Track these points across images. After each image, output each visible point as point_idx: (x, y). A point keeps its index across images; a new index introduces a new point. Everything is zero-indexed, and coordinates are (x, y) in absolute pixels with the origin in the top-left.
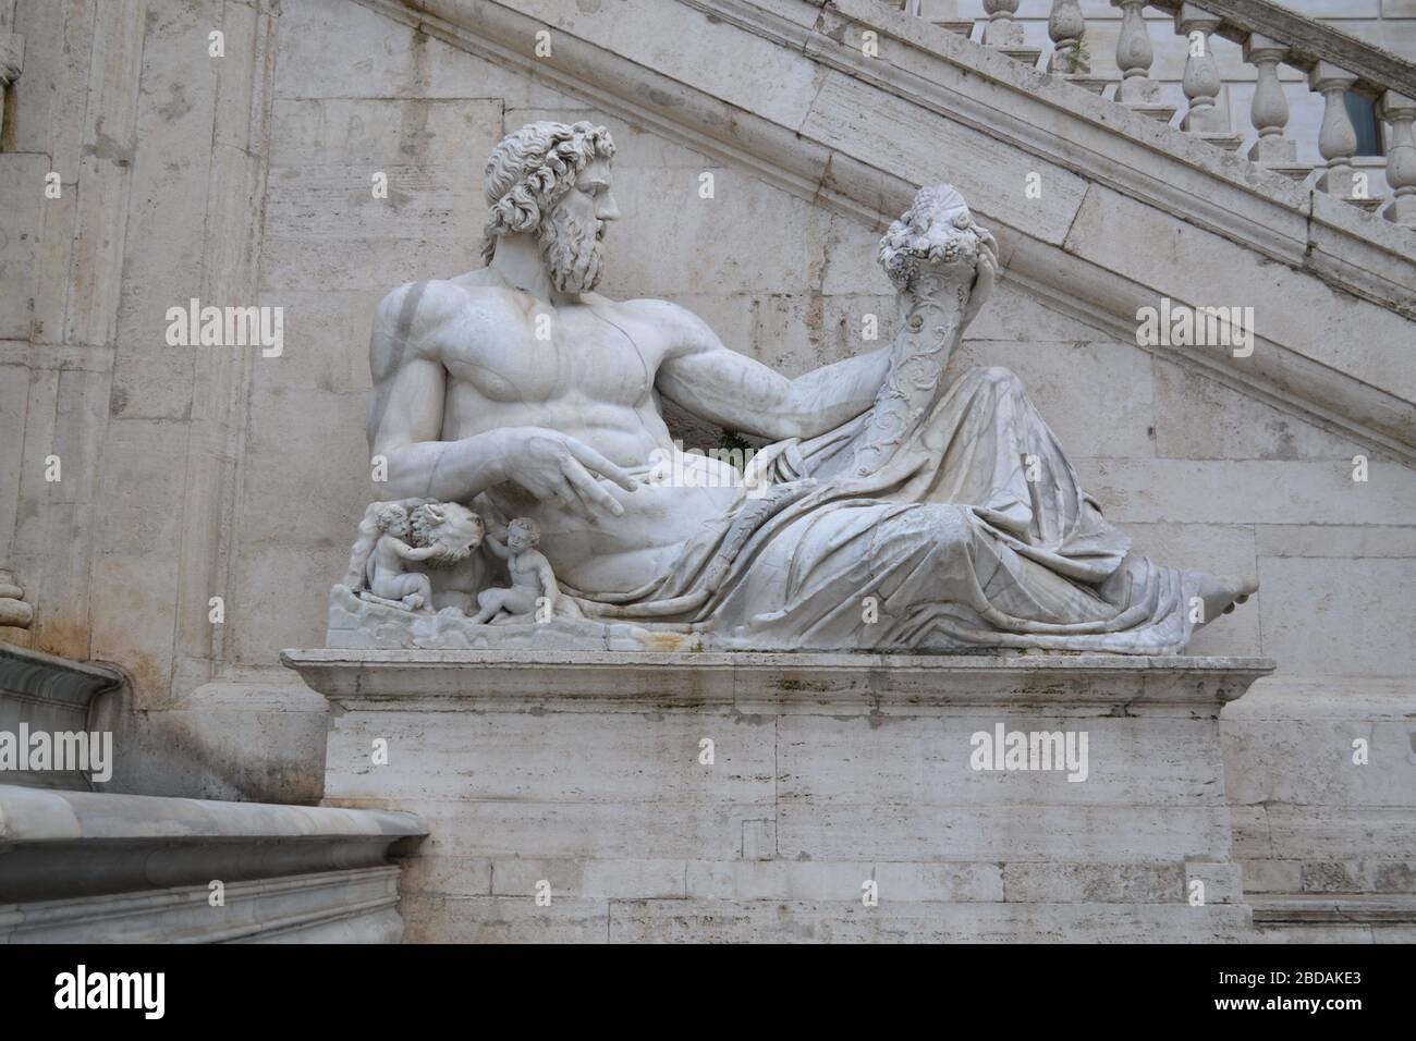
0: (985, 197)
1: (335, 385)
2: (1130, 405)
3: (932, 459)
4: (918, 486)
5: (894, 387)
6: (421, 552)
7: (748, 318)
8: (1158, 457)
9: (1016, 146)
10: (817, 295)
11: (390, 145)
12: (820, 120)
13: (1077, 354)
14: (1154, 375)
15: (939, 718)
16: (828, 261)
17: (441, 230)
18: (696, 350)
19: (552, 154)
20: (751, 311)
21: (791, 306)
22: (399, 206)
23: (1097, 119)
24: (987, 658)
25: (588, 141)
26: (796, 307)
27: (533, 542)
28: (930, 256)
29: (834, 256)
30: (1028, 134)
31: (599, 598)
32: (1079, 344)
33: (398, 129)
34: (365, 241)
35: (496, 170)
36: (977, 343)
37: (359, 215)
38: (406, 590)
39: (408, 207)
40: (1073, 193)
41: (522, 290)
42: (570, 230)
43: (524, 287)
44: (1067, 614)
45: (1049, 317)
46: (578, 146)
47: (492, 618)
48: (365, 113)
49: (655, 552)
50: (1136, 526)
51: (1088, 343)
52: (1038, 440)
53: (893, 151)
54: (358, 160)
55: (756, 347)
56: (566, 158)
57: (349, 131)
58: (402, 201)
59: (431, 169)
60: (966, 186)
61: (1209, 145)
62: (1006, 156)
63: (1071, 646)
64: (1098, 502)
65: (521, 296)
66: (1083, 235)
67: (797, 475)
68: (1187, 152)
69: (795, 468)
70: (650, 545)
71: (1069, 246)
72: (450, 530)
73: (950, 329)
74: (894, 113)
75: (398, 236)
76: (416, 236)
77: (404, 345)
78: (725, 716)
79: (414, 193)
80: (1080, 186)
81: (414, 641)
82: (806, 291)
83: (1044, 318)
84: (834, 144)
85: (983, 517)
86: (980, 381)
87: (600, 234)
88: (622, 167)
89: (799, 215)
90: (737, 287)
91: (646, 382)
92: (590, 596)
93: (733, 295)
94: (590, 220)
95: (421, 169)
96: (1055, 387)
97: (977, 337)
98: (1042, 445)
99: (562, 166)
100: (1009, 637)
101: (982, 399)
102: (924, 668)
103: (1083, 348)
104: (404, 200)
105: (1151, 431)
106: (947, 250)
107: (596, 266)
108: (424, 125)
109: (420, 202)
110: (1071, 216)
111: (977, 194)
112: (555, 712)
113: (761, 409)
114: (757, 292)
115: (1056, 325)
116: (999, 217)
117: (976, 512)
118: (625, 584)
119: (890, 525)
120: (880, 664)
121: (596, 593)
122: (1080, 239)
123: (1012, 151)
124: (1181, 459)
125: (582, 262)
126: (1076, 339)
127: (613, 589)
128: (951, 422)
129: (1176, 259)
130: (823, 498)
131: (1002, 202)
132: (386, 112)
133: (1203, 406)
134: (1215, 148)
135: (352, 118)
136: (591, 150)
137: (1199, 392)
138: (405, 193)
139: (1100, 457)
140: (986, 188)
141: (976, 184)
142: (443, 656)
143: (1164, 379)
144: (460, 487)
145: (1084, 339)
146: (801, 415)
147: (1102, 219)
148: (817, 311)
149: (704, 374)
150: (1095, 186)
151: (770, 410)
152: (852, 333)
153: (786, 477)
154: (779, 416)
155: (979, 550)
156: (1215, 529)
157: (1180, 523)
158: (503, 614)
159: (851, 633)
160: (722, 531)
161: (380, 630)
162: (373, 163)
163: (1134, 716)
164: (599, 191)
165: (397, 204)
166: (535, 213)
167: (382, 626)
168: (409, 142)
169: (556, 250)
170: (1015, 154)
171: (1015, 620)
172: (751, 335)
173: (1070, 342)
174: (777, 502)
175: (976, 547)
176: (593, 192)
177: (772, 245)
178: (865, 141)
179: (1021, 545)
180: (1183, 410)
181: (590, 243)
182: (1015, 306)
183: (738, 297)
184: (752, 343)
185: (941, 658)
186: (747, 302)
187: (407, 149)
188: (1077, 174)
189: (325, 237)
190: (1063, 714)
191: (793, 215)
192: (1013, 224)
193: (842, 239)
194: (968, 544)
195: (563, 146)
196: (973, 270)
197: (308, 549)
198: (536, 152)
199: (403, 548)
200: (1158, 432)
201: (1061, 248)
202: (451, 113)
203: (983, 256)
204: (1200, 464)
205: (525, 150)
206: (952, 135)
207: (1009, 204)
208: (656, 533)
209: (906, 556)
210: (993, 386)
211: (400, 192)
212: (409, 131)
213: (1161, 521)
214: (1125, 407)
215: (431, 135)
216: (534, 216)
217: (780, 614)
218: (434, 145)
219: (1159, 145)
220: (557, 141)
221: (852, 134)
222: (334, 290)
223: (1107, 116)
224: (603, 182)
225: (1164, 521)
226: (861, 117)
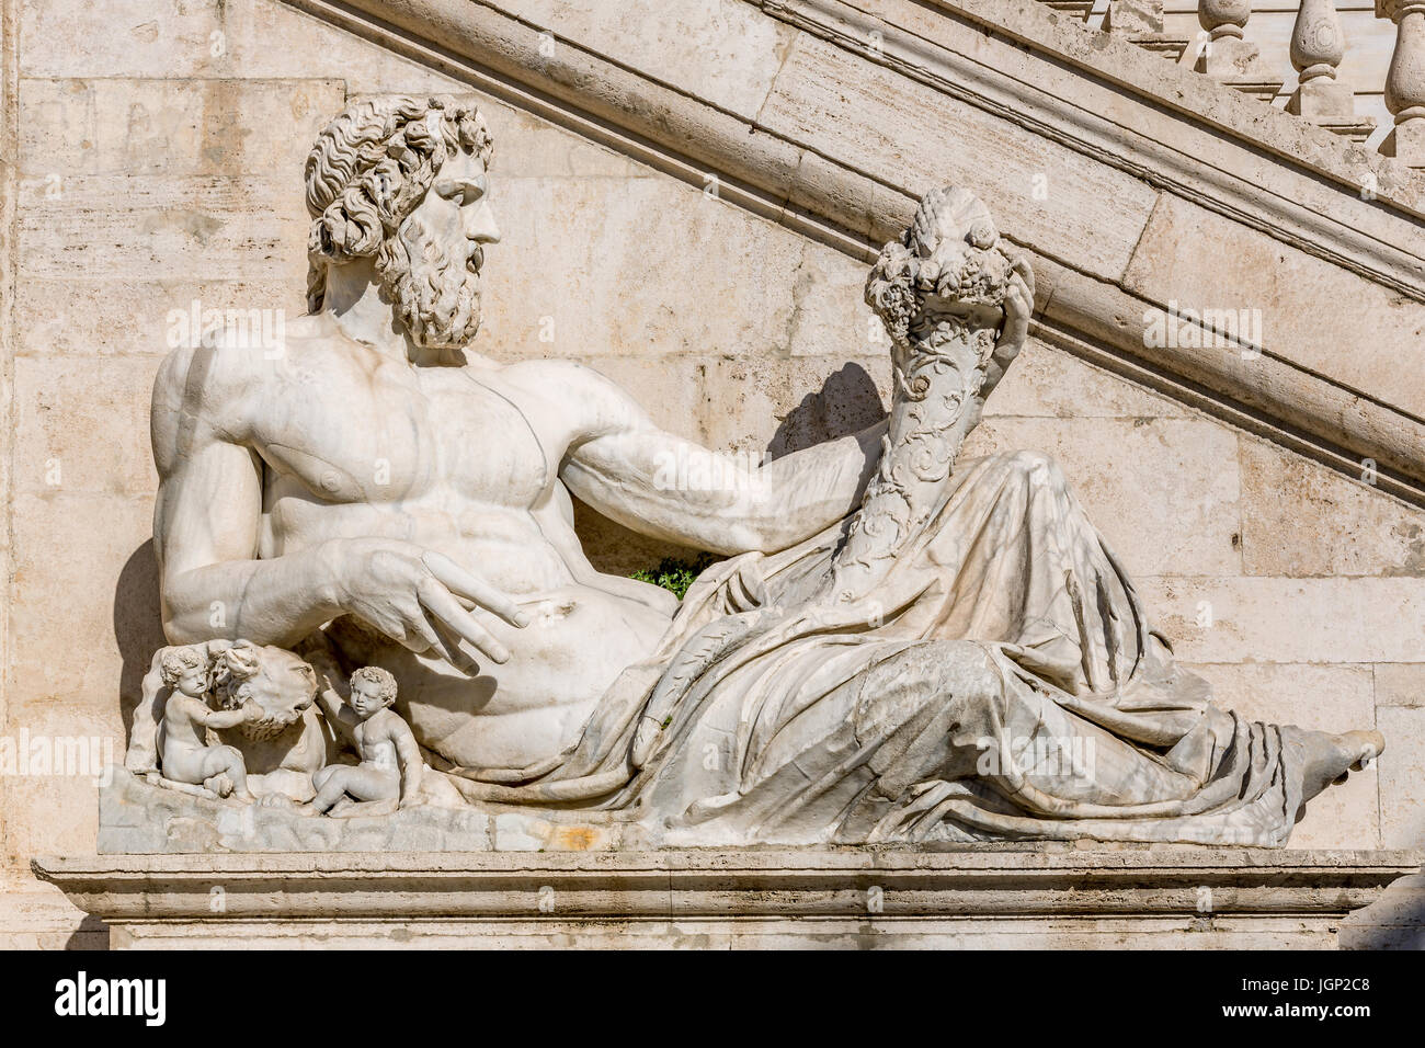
0: (1013, 214)
1: (128, 486)
2: (1209, 502)
3: (941, 578)
4: (923, 618)
5: (890, 478)
6: (228, 718)
7: (691, 389)
8: (1244, 573)
9: (1058, 139)
10: (785, 355)
11: (188, 145)
12: (786, 106)
13: (1136, 435)
14: (1241, 462)
15: (953, 936)
16: (798, 308)
17: (266, 268)
18: (615, 430)
19: (397, 140)
20: (695, 380)
21: (749, 372)
22: (205, 234)
23: (1171, 98)
24: (1020, 856)
25: (448, 120)
26: (755, 374)
27: (386, 700)
28: (939, 288)
29: (807, 303)
30: (1075, 122)
31: (483, 776)
32: (1140, 421)
33: (199, 124)
34: (159, 284)
35: (318, 168)
36: (1003, 421)
37: (149, 248)
38: (209, 770)
39: (218, 235)
40: (1138, 208)
41: (365, 343)
42: (428, 253)
43: (368, 340)
44: (1130, 791)
45: (1100, 383)
46: (434, 128)
47: (331, 807)
48: (152, 100)
49: (560, 712)
50: (1212, 667)
51: (1152, 419)
52: (1087, 552)
53: (886, 149)
54: (145, 167)
55: (703, 430)
56: (415, 144)
57: (130, 126)
58: (208, 226)
59: (248, 181)
60: (989, 197)
61: (1326, 133)
62: (1043, 153)
63: (1136, 836)
64: (1168, 637)
65: (362, 352)
66: (1149, 266)
67: (756, 603)
68: (1297, 144)
69: (753, 592)
70: (552, 703)
71: (1129, 283)
72: (267, 686)
73: (967, 394)
74: (887, 92)
75: (207, 277)
76: (230, 277)
77: (194, 421)
78: (660, 937)
79: (225, 215)
80: (1145, 194)
81: (221, 842)
82: (770, 352)
83: (1093, 386)
84: (804, 138)
85: (1015, 658)
86: (1008, 470)
87: (474, 263)
88: (514, 177)
89: (759, 243)
90: (673, 346)
91: (545, 475)
92: (472, 774)
93: (668, 357)
94: (457, 241)
95: (234, 181)
96: (1107, 481)
97: (1001, 413)
98: (1092, 557)
99: (411, 156)
100: (1049, 826)
101: (1010, 495)
102: (933, 869)
103: (1146, 426)
104: (212, 225)
105: (1235, 539)
106: (964, 279)
107: (467, 306)
108: (234, 117)
109: (235, 227)
110: (1133, 240)
111: (1002, 210)
112: (425, 935)
113: (708, 512)
114: (702, 353)
115: (1111, 395)
116: (1034, 242)
117: (1005, 651)
118: (521, 755)
119: (884, 672)
120: (872, 866)
121: (481, 769)
122: (1146, 272)
123: (1052, 147)
124: (1275, 576)
125: (447, 301)
126: (1136, 414)
127: (505, 764)
128: (968, 528)
129: (1277, 299)
130: (791, 634)
131: (1038, 221)
132: (181, 99)
133: (1306, 503)
134: (1335, 138)
135: (133, 107)
136: (452, 133)
137: (1302, 486)
138: (213, 215)
139: (1167, 576)
140: (1016, 201)
141: (1002, 196)
142: (261, 862)
143: (1255, 468)
144: (281, 624)
145: (1147, 414)
146: (762, 520)
147: (1176, 244)
148: (785, 380)
149: (628, 464)
150: (1167, 196)
151: (720, 513)
152: (832, 408)
153: (740, 605)
154: (732, 521)
155: (1011, 704)
156: (1321, 671)
157: (1274, 663)
158: (349, 801)
159: (833, 821)
160: (651, 682)
161: (173, 826)
162: (165, 172)
163: (1222, 930)
164: (468, 195)
165: (202, 231)
166: (374, 227)
167: (175, 821)
168: (214, 141)
169: (409, 283)
170: (1057, 152)
171: (1058, 802)
172: (695, 413)
173: (1129, 418)
174: (726, 641)
175: (1007, 702)
176: (460, 197)
177: (722, 288)
178: (848, 134)
179: (1066, 698)
180: (1280, 510)
181: (457, 272)
182: (1053, 370)
183: (677, 359)
184: (696, 423)
185: (956, 855)
186: (689, 368)
187: (210, 153)
188: (1142, 178)
189: (103, 278)
190: (1124, 929)
191: (751, 244)
192: (1052, 251)
193: (816, 277)
194: (996, 698)
195: (411, 127)
196: (1000, 309)
197: (102, 712)
198: (375, 138)
199: (201, 711)
200: (1246, 541)
201: (1117, 284)
202: (270, 99)
203: (1013, 291)
204: (1301, 583)
205: (357, 133)
206: (967, 124)
207: (1048, 224)
208: (560, 685)
209: (907, 714)
210: (1027, 476)
211: (204, 213)
212: (214, 126)
213: (1248, 660)
214: (1201, 507)
215: (247, 132)
216: (375, 231)
217: (732, 797)
218: (249, 144)
219: (1258, 134)
220: (404, 120)
221: (830, 124)
222: (121, 354)
223: (1185, 93)
224: (474, 183)
225: (1253, 661)
226: (843, 100)
